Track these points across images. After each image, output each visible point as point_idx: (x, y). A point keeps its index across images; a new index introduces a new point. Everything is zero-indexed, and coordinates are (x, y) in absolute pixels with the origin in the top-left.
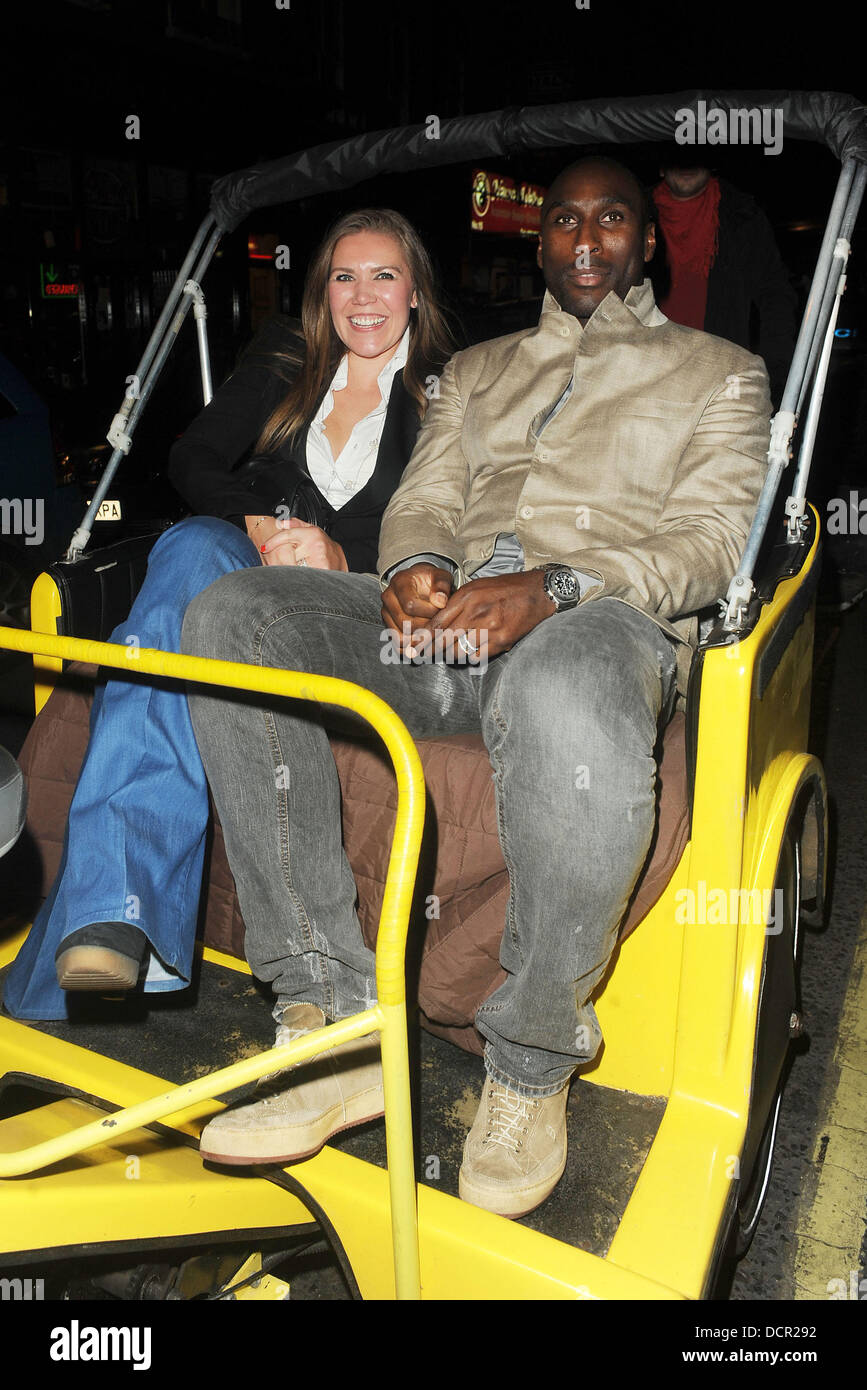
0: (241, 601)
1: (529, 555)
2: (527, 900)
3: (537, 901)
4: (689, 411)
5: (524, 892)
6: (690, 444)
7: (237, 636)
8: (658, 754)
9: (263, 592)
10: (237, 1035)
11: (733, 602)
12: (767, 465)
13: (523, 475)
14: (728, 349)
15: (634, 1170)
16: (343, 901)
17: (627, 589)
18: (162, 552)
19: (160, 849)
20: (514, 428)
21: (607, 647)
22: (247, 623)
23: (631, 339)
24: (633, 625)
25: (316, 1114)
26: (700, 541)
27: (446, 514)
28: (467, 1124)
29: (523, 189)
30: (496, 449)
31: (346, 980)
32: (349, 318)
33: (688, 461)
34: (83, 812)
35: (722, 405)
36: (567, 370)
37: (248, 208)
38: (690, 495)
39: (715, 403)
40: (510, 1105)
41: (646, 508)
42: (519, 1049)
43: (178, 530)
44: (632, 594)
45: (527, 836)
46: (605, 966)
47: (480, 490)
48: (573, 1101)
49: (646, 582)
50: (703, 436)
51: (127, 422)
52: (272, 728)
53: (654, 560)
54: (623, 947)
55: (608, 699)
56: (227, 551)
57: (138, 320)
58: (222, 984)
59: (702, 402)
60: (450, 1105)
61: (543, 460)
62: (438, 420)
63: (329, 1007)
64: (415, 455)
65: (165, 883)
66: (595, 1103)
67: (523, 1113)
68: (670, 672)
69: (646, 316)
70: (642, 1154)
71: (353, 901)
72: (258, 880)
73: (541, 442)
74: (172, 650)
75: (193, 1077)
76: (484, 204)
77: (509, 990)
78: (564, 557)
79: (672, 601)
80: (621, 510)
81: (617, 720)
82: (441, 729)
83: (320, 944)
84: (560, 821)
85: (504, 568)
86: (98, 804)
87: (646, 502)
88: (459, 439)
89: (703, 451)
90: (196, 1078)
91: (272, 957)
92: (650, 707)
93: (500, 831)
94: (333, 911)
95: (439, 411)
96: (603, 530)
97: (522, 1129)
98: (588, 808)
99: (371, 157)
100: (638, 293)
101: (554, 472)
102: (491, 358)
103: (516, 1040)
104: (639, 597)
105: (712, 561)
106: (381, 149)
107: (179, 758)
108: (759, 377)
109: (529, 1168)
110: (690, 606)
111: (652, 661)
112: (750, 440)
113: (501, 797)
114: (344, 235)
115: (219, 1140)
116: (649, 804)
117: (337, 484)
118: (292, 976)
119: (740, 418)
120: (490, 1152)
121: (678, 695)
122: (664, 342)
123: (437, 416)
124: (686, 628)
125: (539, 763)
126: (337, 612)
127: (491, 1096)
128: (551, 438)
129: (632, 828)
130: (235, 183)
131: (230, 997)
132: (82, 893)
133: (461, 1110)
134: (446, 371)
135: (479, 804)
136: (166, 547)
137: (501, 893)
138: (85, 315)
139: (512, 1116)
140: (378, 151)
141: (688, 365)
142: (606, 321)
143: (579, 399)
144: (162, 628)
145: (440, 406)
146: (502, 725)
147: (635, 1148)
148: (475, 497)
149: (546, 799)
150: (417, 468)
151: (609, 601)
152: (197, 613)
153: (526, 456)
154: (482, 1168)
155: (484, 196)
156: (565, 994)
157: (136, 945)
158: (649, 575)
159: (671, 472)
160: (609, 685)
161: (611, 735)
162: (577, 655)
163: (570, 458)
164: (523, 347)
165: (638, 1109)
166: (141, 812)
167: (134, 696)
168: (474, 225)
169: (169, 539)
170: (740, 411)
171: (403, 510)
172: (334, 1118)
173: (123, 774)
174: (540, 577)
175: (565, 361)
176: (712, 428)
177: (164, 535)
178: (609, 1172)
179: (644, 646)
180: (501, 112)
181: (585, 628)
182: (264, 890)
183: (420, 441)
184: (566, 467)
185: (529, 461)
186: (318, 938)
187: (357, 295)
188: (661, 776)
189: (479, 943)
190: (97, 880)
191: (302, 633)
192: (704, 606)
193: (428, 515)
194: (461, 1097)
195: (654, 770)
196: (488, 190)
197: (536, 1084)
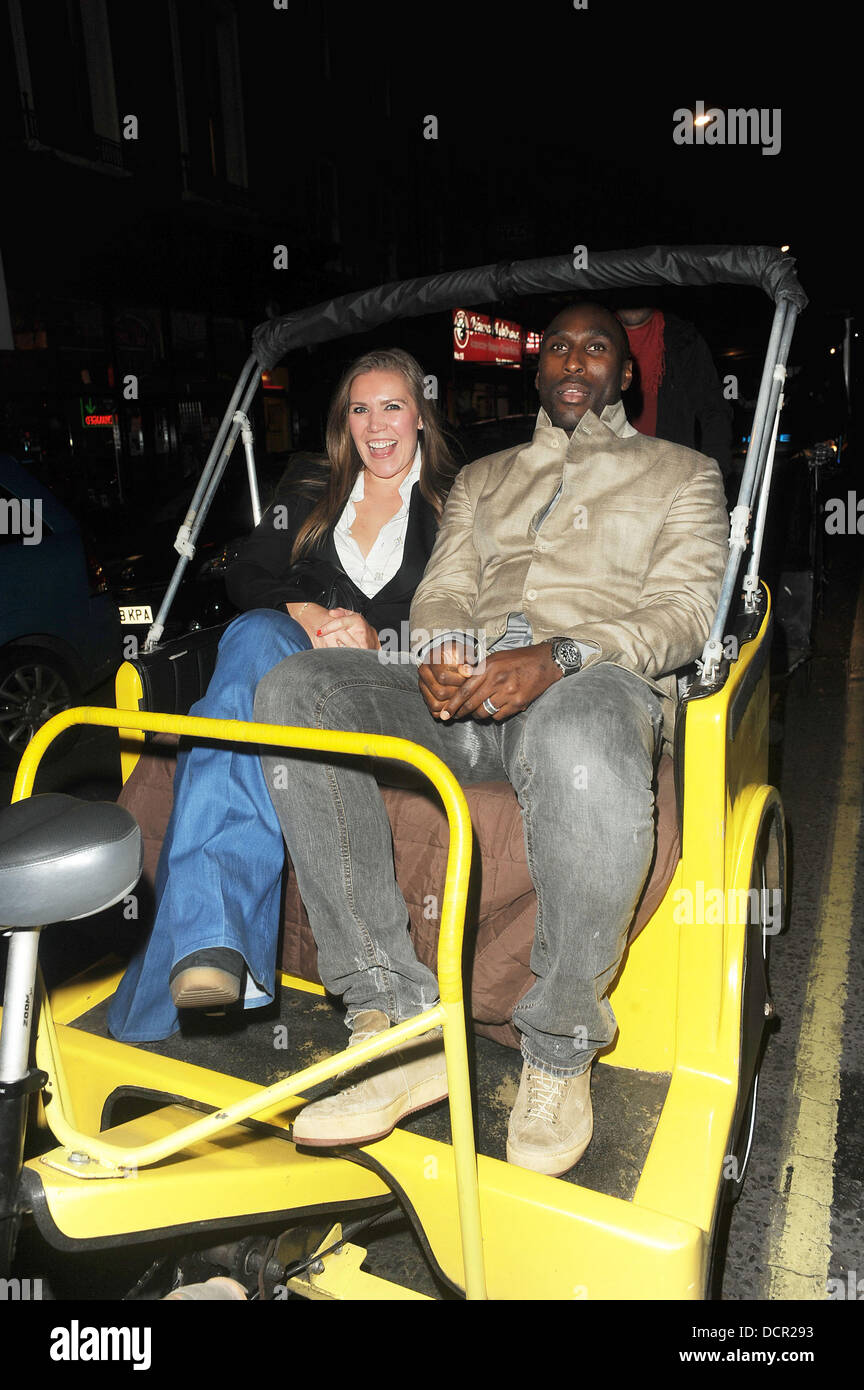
0: (303, 678)
1: (536, 631)
2: (553, 913)
3: (562, 914)
4: (659, 504)
5: (550, 908)
6: (661, 533)
7: (302, 707)
8: (655, 787)
9: (321, 669)
10: (310, 1044)
11: (708, 663)
12: (728, 549)
13: (527, 563)
14: (688, 453)
15: (649, 1132)
16: (399, 924)
17: (620, 655)
18: (231, 639)
19: (248, 886)
20: (517, 524)
21: (610, 702)
22: (309, 696)
23: (609, 448)
24: (628, 684)
25: (388, 1101)
26: (676, 613)
27: (463, 599)
28: (509, 1105)
29: (497, 324)
30: (503, 542)
31: (405, 989)
32: (367, 443)
33: (662, 546)
34: (180, 859)
35: (686, 500)
36: (558, 476)
37: (284, 349)
38: (665, 574)
39: (680, 498)
40: (545, 1086)
41: (628, 586)
42: (550, 1038)
43: (242, 621)
44: (624, 658)
45: (552, 860)
46: (617, 965)
47: (489, 578)
48: (594, 1080)
49: (634, 648)
50: (674, 525)
51: (191, 532)
52: (333, 782)
53: (639, 630)
54: (631, 948)
55: (614, 744)
56: (285, 637)
57: (166, 445)
58: (293, 1003)
59: (670, 497)
60: (493, 1090)
61: (541, 550)
62: (452, 522)
63: (393, 1012)
64: (436, 551)
65: (252, 915)
66: (612, 1082)
67: (556, 1091)
68: (658, 721)
69: (620, 428)
70: (654, 1119)
71: (406, 924)
72: (328, 909)
73: (541, 536)
74: (246, 719)
75: (275, 1080)
76: (464, 338)
77: (538, 990)
78: (566, 631)
79: (656, 663)
80: (608, 589)
81: (622, 762)
82: (470, 778)
83: (382, 960)
84: (579, 845)
85: (514, 642)
86: (193, 852)
87: (628, 581)
88: (471, 537)
89: (673, 537)
90: (277, 1081)
91: (342, 973)
92: (647, 748)
93: (528, 857)
94: (391, 932)
95: (452, 514)
96: (594, 606)
97: (556, 1105)
98: (602, 833)
99: (387, 305)
100: (611, 411)
101: (551, 559)
102: (493, 468)
103: (548, 1031)
104: (629, 661)
105: (686, 628)
106: (396, 298)
107: (258, 811)
108: (714, 476)
109: (564, 1136)
110: (670, 667)
111: (645, 713)
112: (710, 527)
113: (528, 829)
114: (358, 375)
115: (308, 1126)
116: (650, 828)
117: (369, 576)
118: (360, 988)
119: (701, 510)
120: (532, 1124)
121: (664, 740)
122: (636, 450)
123: (451, 519)
124: (667, 684)
125: (561, 799)
126: (382, 684)
127: (529, 1079)
128: (548, 532)
129: (638, 849)
130: (273, 329)
131: (302, 1014)
132: (186, 926)
133: (503, 1094)
134: (457, 481)
135: (506, 839)
136: (235, 635)
137: (528, 911)
138: (119, 442)
139: (547, 1094)
140: (393, 300)
141: (656, 468)
142: (586, 434)
143: (569, 498)
144: (237, 703)
145: (453, 510)
146: (528, 770)
147: (648, 1115)
148: (486, 583)
149: (567, 828)
150: (437, 562)
151: (606, 666)
152: (267, 689)
153: (528, 548)
154: (526, 1138)
155: (464, 331)
156: (588, 989)
157: (236, 965)
158: (637, 643)
159: (647, 556)
160: (614, 732)
161: (618, 772)
162: (587, 710)
163: (564, 547)
164: (520, 458)
165: (648, 1084)
166: (230, 855)
167: (218, 759)
168: (457, 356)
169: (236, 629)
170: (701, 504)
171: (427, 598)
172: (402, 1104)
173: (212, 827)
174: (549, 649)
175: (554, 468)
176: (679, 518)
177: (231, 625)
178: (628, 1136)
179: (638, 700)
180: (495, 265)
181: (591, 687)
182: (334, 917)
183: (439, 539)
184: (561, 556)
185: (531, 552)
186: (381, 956)
187: (370, 424)
188: (657, 804)
189: (512, 953)
190: (199, 913)
191: (354, 702)
192: (681, 665)
193: (448, 601)
194: (502, 1083)
195: (653, 800)
196: (468, 327)
197: (566, 1066)
